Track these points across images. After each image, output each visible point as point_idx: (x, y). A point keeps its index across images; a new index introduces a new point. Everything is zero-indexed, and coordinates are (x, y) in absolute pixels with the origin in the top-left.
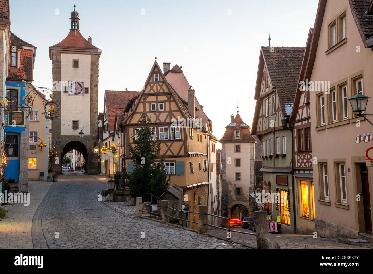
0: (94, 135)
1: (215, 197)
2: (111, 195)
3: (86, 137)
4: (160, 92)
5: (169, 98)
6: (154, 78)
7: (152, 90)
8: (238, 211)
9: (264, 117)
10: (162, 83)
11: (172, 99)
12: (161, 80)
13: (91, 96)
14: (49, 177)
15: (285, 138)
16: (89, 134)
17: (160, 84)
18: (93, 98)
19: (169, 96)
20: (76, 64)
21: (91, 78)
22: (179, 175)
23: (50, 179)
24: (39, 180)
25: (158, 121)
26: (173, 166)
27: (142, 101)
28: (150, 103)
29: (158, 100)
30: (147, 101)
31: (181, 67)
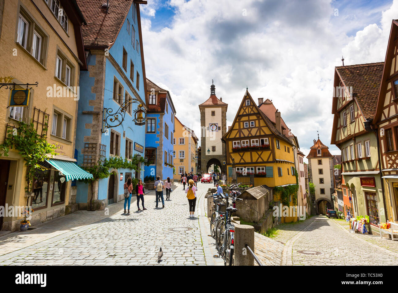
0: (225, 155)
1: (304, 195)
3: (220, 156)
4: (251, 113)
5: (258, 117)
6: (246, 103)
7: (245, 112)
8: (323, 204)
9: (343, 128)
11: (260, 118)
13: (222, 131)
15: (367, 142)
16: (222, 154)
17: (251, 107)
19: (258, 115)
20: (213, 113)
21: (222, 121)
22: (269, 177)
25: (250, 135)
27: (237, 120)
28: (243, 122)
29: (250, 119)
30: (241, 120)
31: (271, 100)
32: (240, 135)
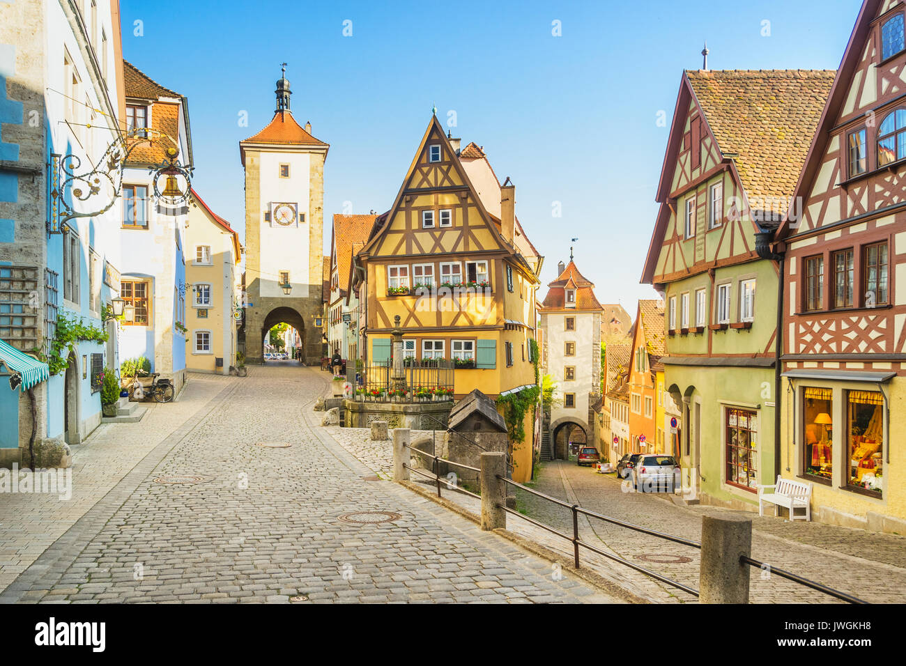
0: (316, 297)
2: (334, 412)
3: (302, 301)
4: (444, 185)
5: (463, 199)
6: (431, 154)
7: (425, 182)
9: (681, 242)
10: (447, 166)
11: (469, 201)
12: (447, 159)
13: (311, 228)
14: (231, 368)
16: (308, 295)
17: (442, 167)
18: (313, 230)
19: (464, 194)
20: (285, 171)
21: (311, 195)
22: (484, 369)
23: (233, 373)
24: (217, 373)
25: (438, 251)
26: (471, 349)
27: (403, 205)
28: (420, 209)
29: (440, 204)
30: (414, 205)
31: (482, 147)
32: (409, 247)
